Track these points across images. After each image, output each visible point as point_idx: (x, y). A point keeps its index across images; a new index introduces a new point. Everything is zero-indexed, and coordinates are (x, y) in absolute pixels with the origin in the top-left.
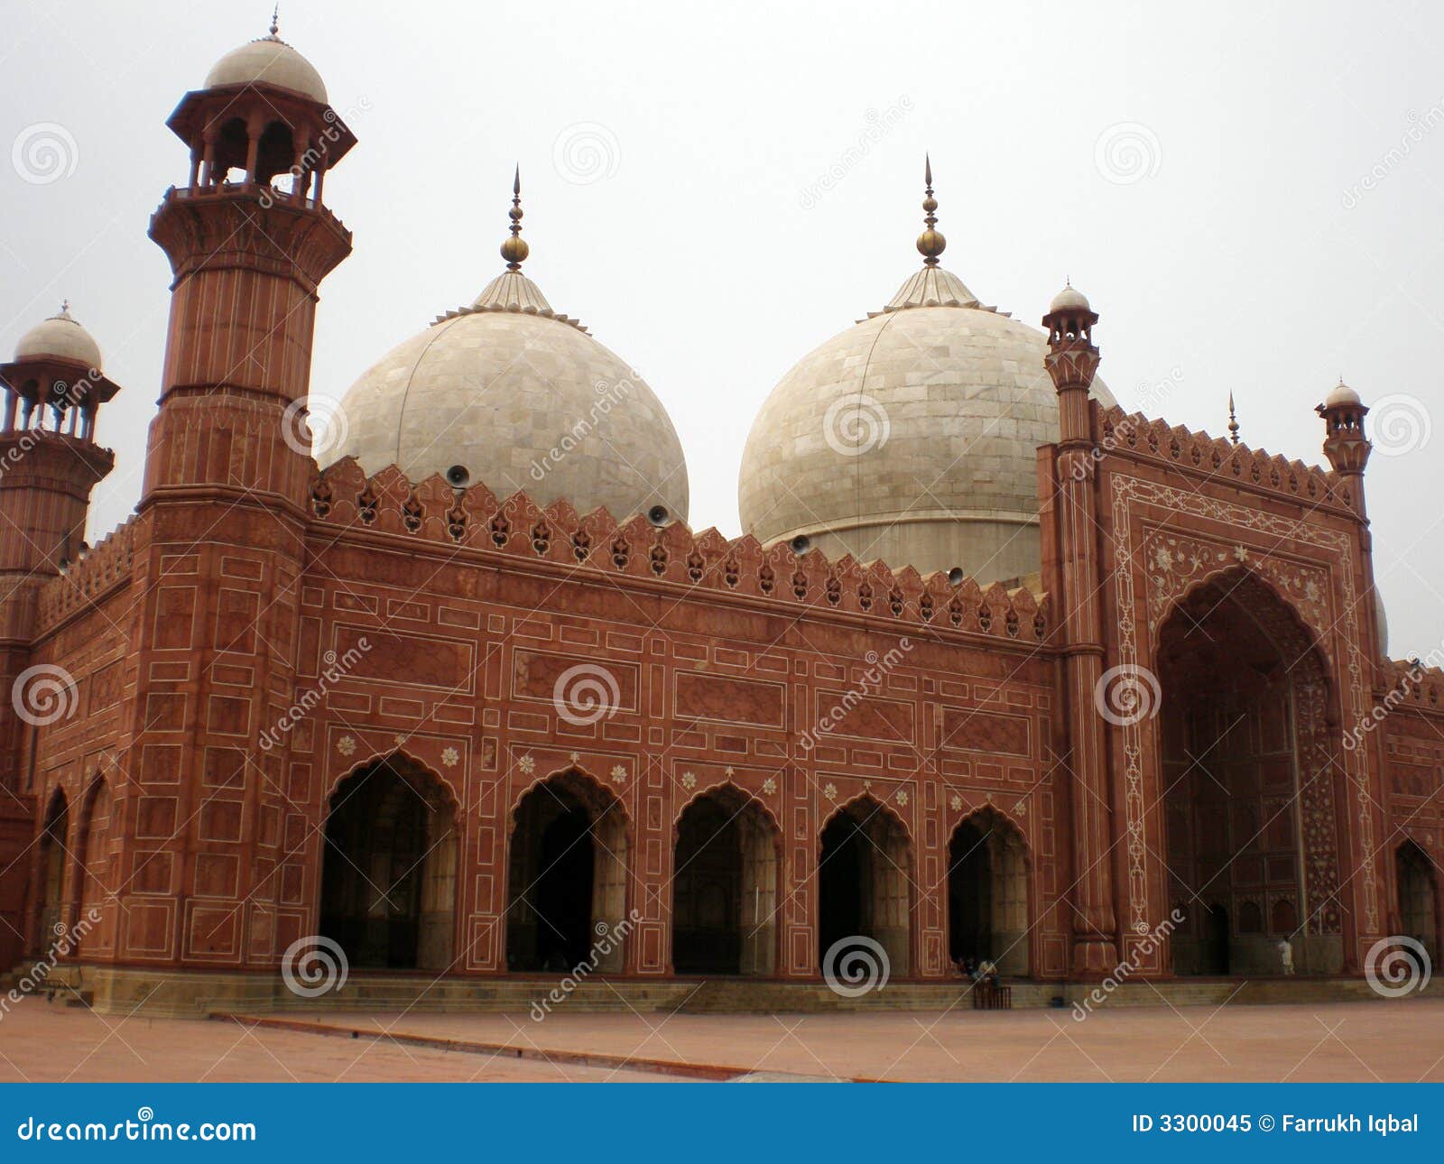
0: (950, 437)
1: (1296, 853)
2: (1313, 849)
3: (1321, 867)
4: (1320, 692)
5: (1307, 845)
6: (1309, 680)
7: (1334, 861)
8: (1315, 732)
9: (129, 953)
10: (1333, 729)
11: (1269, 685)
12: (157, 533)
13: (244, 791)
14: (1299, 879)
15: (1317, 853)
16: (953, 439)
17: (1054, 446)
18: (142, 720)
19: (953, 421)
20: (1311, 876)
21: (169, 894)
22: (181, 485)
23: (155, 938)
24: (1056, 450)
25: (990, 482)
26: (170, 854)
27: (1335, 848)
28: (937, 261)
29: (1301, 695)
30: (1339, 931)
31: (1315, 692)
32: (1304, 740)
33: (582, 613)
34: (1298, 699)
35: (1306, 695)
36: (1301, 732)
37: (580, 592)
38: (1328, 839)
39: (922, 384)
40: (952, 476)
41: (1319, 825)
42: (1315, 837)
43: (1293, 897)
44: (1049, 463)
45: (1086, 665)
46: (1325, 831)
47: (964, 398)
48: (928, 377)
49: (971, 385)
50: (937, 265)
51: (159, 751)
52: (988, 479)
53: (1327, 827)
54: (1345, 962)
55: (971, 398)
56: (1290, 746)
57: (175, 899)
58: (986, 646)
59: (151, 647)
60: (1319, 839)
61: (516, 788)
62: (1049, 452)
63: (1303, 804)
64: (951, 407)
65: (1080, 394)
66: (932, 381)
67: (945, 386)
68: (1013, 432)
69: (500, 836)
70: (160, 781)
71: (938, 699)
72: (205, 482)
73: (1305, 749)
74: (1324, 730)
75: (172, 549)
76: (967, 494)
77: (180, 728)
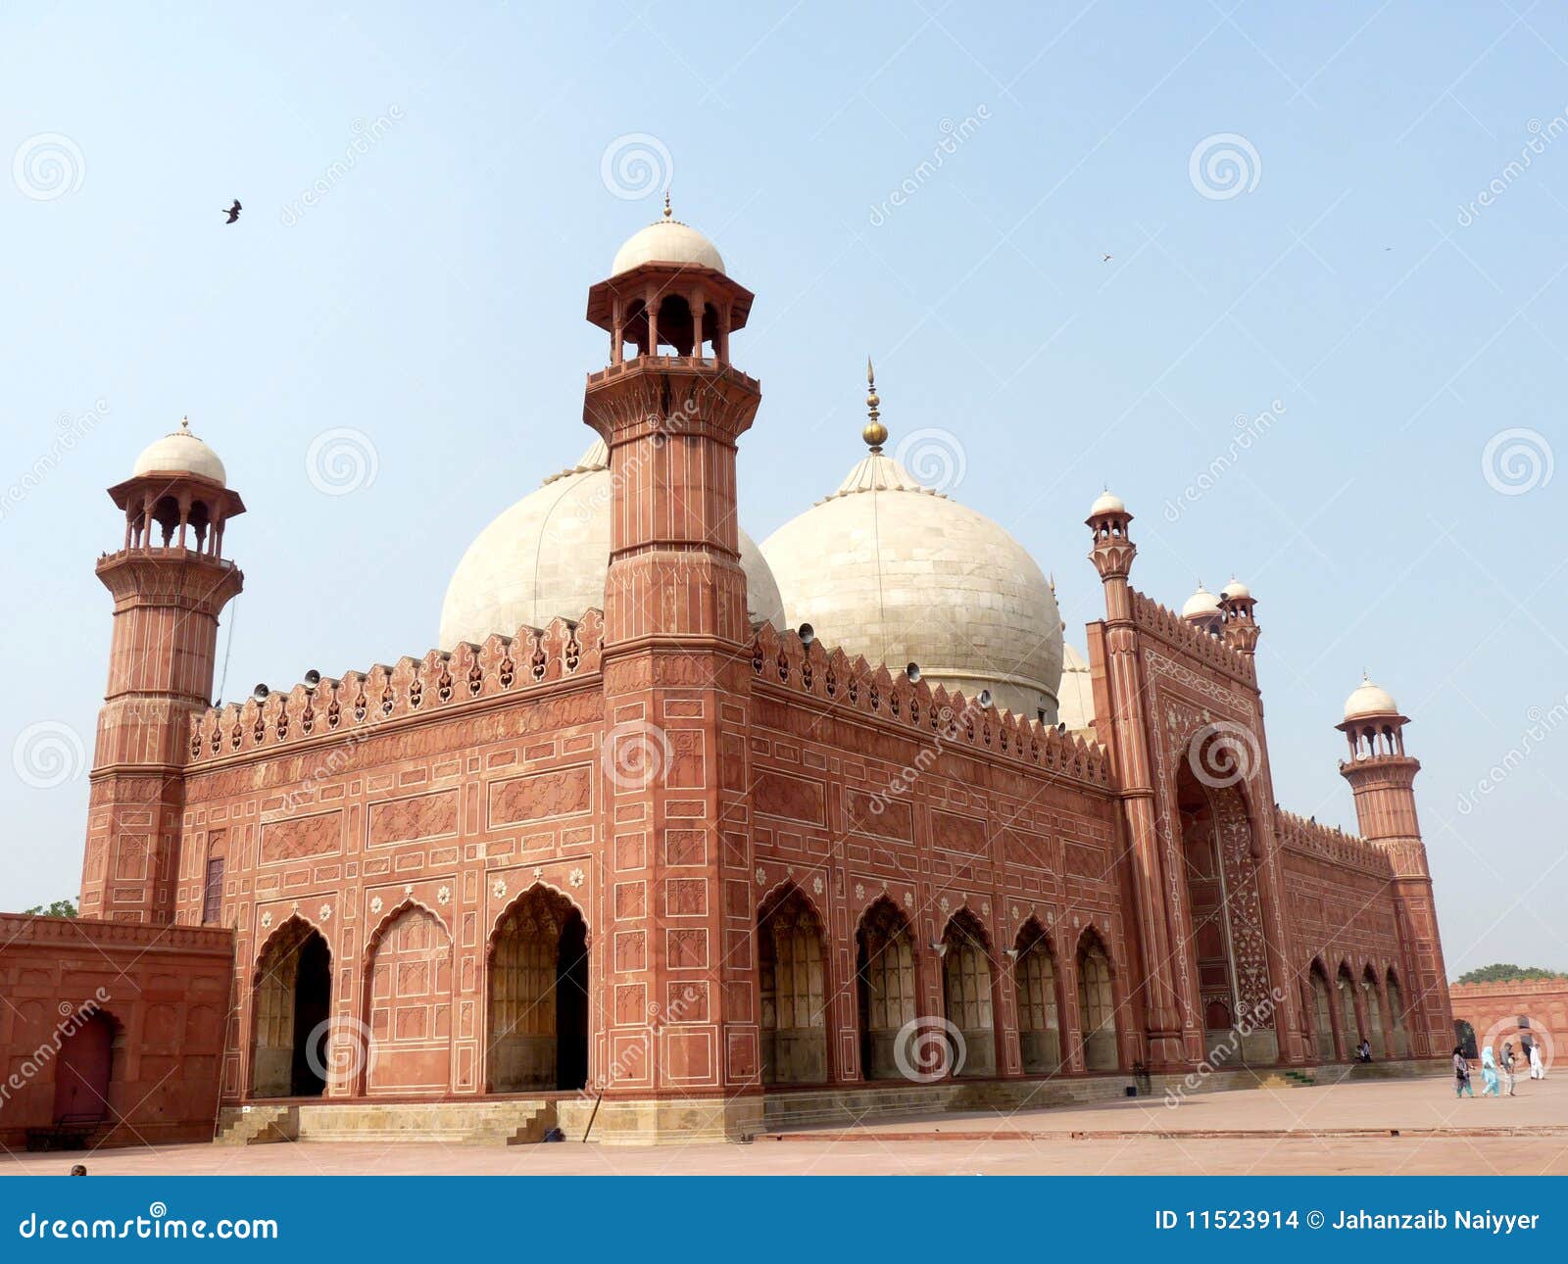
0: (955, 606)
1: (1227, 962)
2: (1243, 959)
3: (1252, 975)
4: (1243, 830)
5: (1238, 957)
6: (1233, 819)
7: (1264, 968)
8: (1241, 862)
9: (671, 1081)
10: (1257, 860)
11: (1194, 823)
12: (657, 678)
13: (750, 921)
14: (1231, 984)
15: (1247, 962)
16: (957, 609)
17: (1102, 623)
18: (661, 854)
19: (956, 593)
20: (1243, 981)
21: (709, 1022)
22: (675, 634)
23: (697, 1066)
24: (1105, 628)
25: (985, 646)
26: (705, 983)
27: (1265, 958)
28: (881, 449)
29: (1226, 832)
30: (1272, 1027)
31: (1239, 831)
32: (1228, 869)
33: (880, 757)
34: (1223, 836)
35: (1231, 831)
36: (1227, 862)
37: (878, 737)
38: (1258, 950)
39: (928, 560)
40: (956, 638)
41: (1248, 939)
42: (1245, 949)
43: (1226, 999)
44: (1099, 637)
45: (1135, 807)
46: (1254, 944)
47: (962, 574)
48: (932, 554)
49: (967, 563)
50: (881, 452)
51: (682, 885)
52: (983, 644)
53: (1257, 941)
54: (1280, 1052)
55: (968, 574)
56: (1217, 873)
57: (716, 1026)
58: (1081, 789)
59: (664, 787)
60: (1249, 951)
61: (856, 912)
62: (1098, 628)
63: (1232, 922)
64: (954, 581)
65: (1118, 583)
66: (936, 557)
67: (946, 562)
68: (1001, 605)
69: (851, 957)
70: (687, 913)
71: (1064, 834)
72: (699, 632)
73: (1232, 876)
74: (1249, 860)
75: (675, 694)
76: (967, 655)
77: (702, 862)
